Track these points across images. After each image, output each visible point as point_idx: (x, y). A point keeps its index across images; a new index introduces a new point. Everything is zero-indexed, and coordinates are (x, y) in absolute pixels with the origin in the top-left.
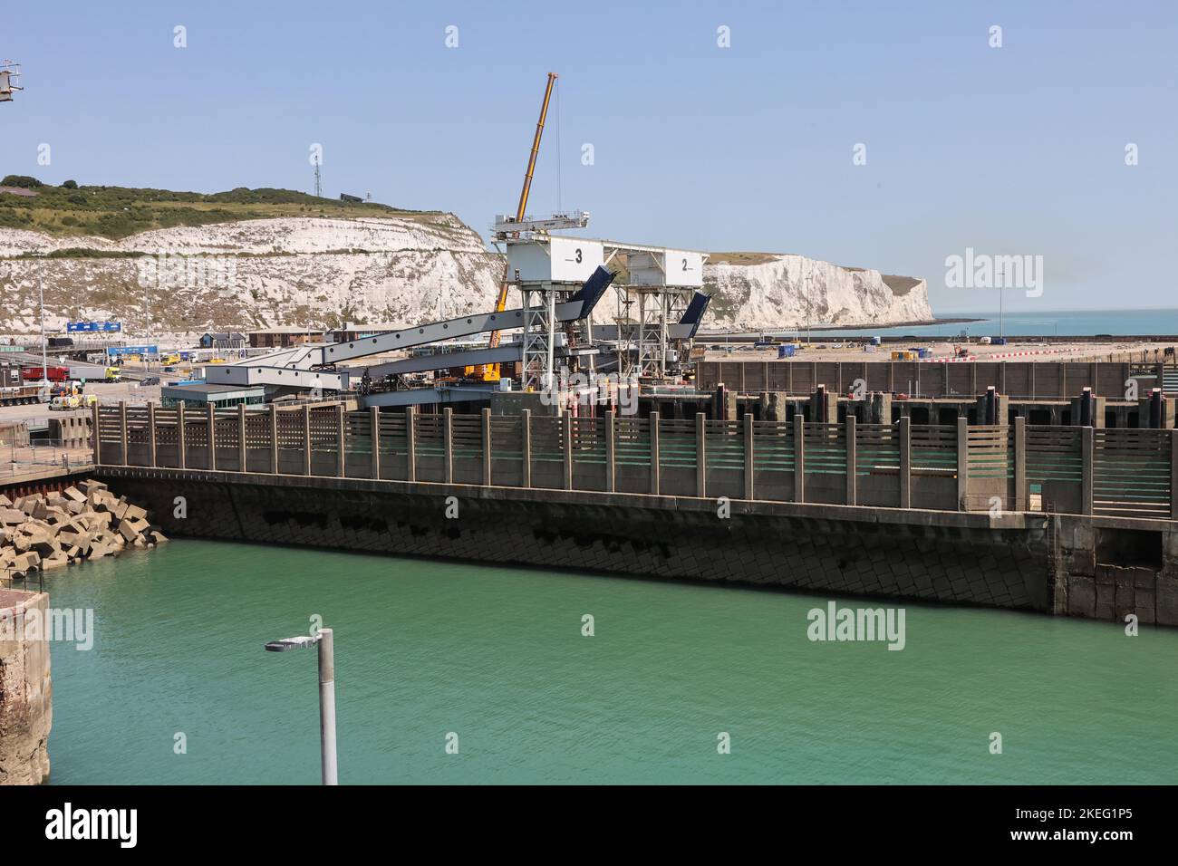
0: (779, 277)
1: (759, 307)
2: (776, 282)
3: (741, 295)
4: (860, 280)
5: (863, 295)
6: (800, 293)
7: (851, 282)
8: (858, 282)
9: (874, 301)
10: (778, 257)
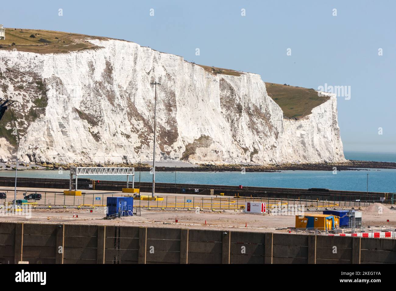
0: (98, 76)
1: (61, 125)
2: (92, 85)
3: (30, 105)
4: (231, 89)
5: (235, 115)
6: (131, 105)
7: (216, 92)
8: (227, 93)
9: (252, 126)
10: (96, 42)
